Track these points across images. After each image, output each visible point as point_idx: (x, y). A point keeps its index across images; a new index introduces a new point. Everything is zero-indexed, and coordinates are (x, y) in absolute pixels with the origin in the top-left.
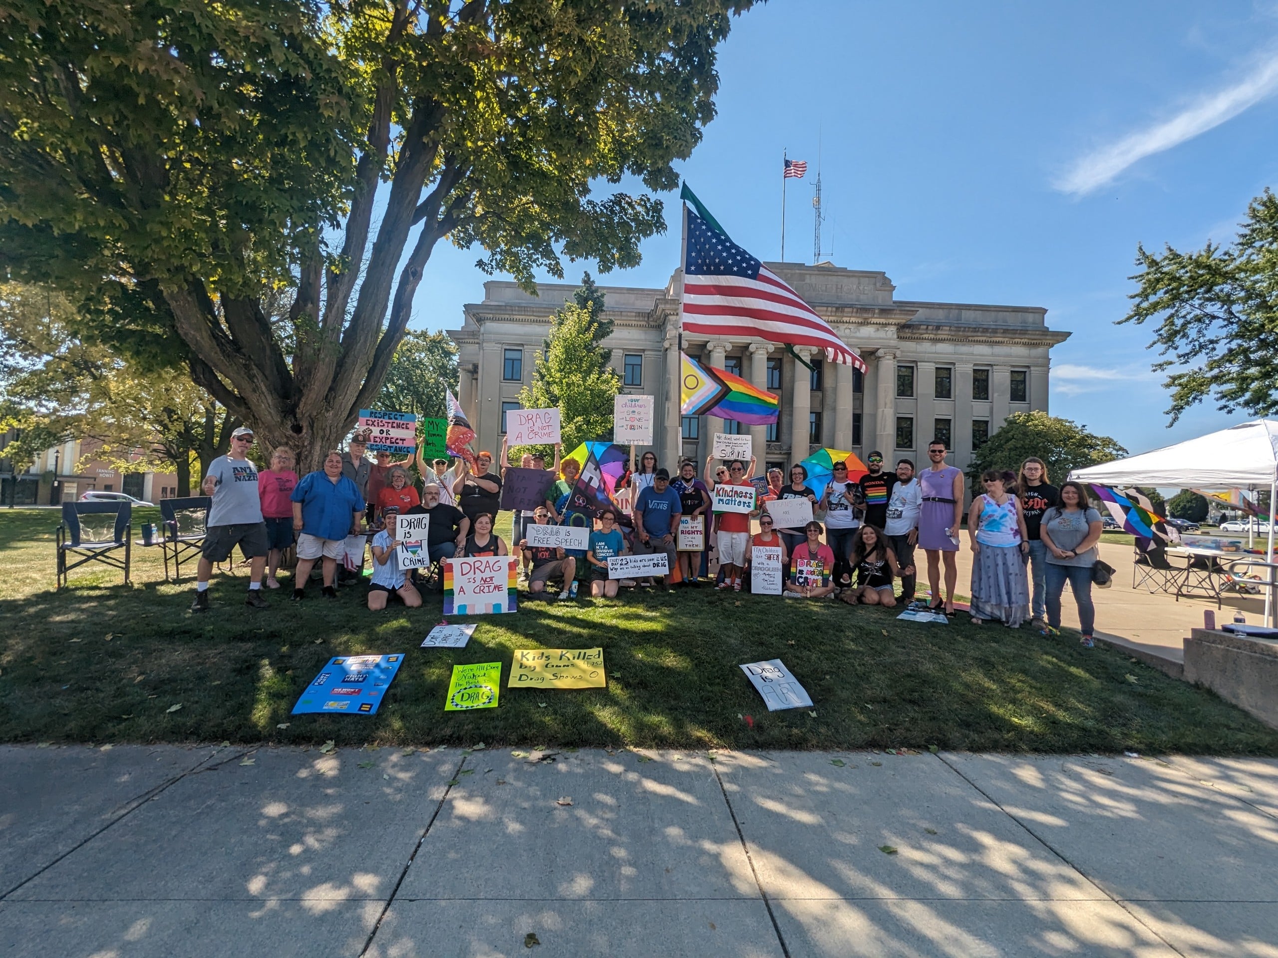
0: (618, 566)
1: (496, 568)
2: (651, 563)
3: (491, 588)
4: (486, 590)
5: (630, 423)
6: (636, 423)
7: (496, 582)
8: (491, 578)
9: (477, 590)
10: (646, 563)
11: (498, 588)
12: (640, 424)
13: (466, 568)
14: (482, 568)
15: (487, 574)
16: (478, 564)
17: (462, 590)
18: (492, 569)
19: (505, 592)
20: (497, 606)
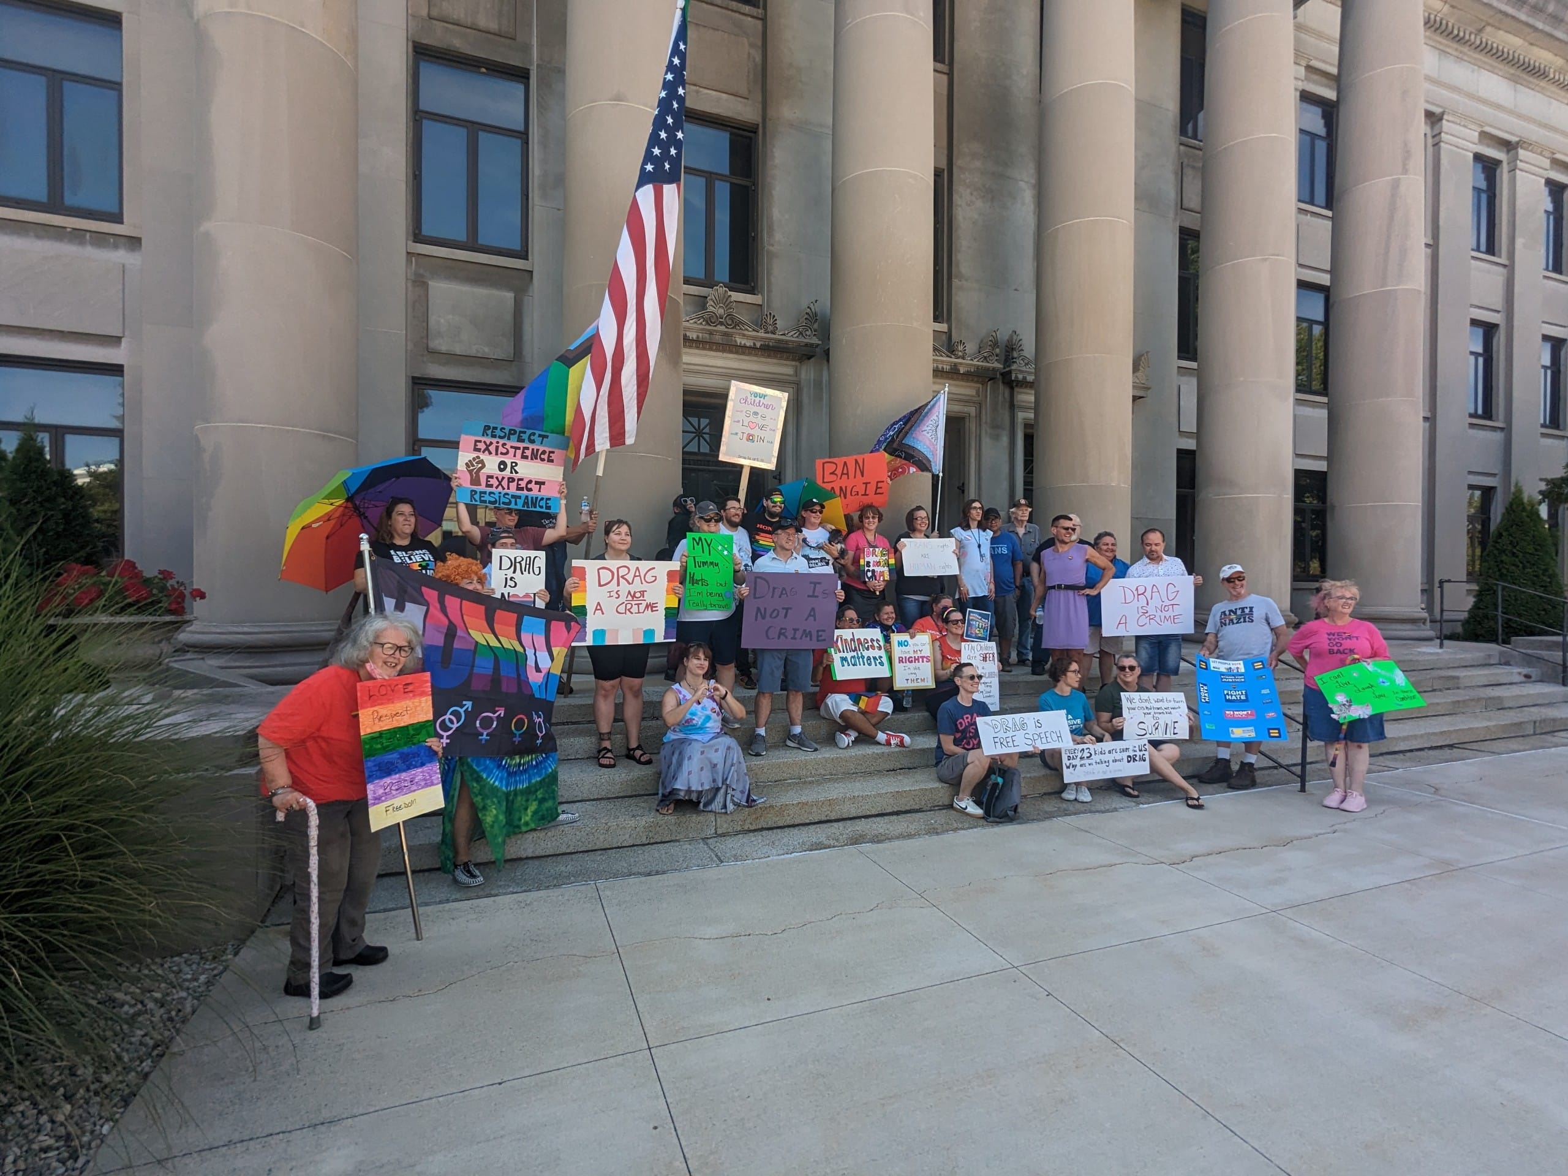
0: (1077, 762)
1: (649, 578)
2: (1125, 755)
3: (642, 608)
4: (635, 609)
5: (748, 431)
6: (756, 432)
7: (649, 598)
8: (642, 593)
9: (622, 609)
10: (1118, 756)
11: (651, 607)
12: (762, 434)
13: (606, 576)
14: (630, 577)
15: (637, 586)
16: (623, 571)
17: (599, 607)
18: (643, 580)
19: (662, 613)
20: (650, 633)
